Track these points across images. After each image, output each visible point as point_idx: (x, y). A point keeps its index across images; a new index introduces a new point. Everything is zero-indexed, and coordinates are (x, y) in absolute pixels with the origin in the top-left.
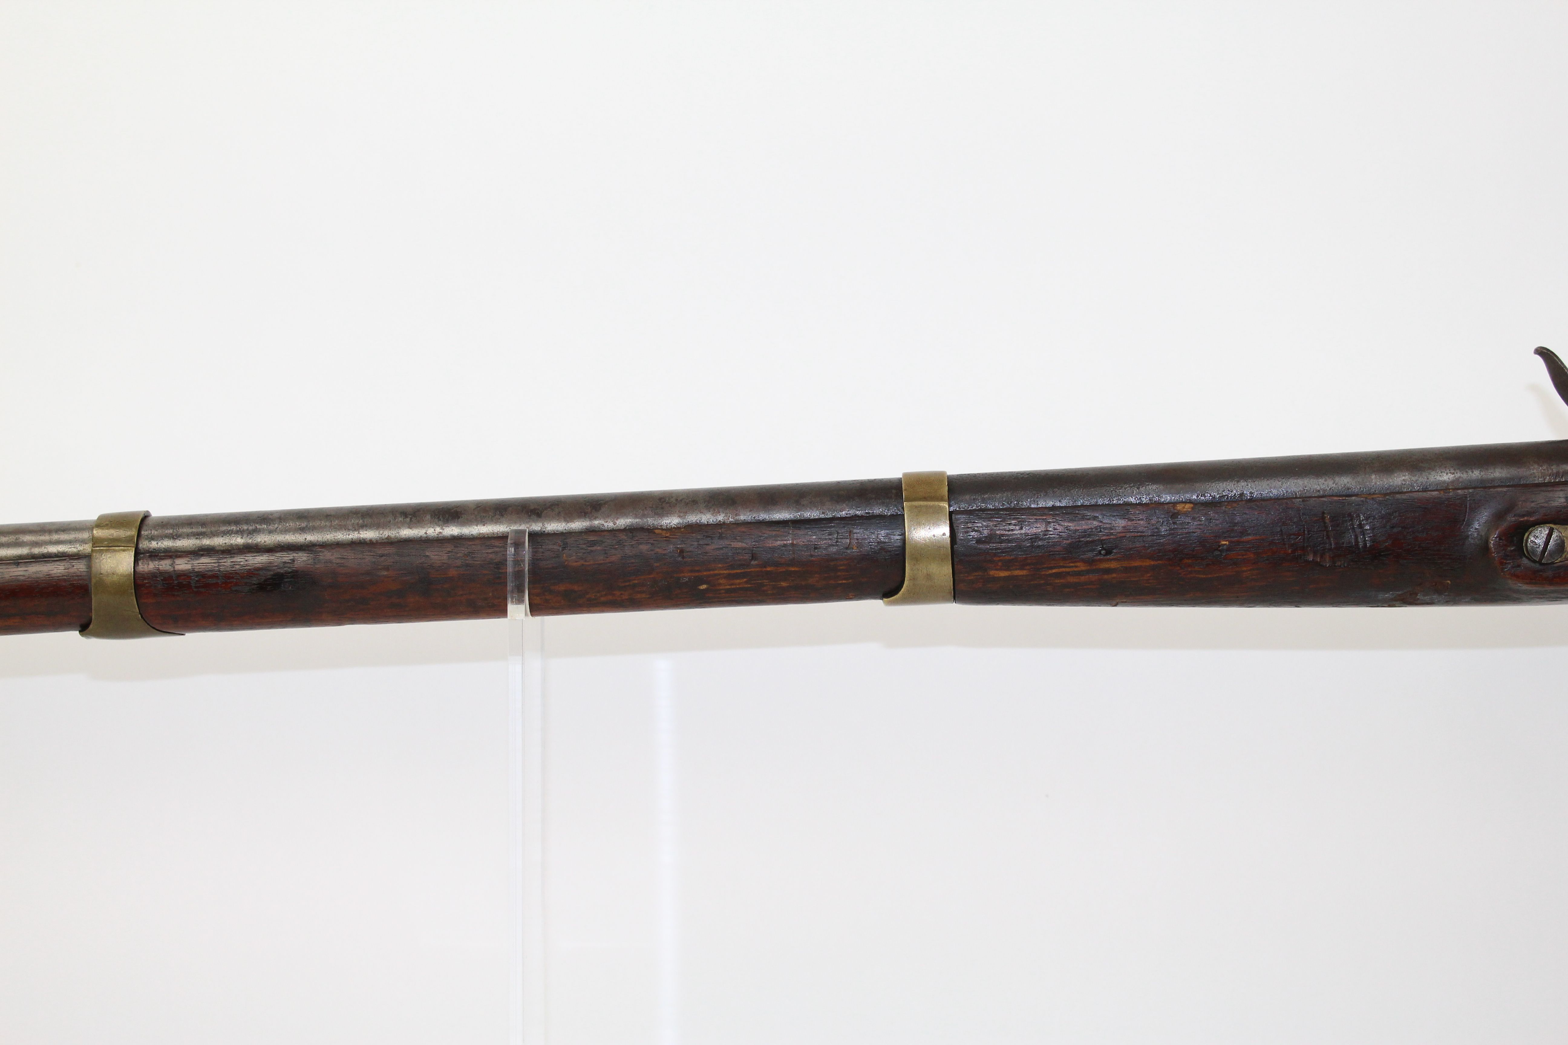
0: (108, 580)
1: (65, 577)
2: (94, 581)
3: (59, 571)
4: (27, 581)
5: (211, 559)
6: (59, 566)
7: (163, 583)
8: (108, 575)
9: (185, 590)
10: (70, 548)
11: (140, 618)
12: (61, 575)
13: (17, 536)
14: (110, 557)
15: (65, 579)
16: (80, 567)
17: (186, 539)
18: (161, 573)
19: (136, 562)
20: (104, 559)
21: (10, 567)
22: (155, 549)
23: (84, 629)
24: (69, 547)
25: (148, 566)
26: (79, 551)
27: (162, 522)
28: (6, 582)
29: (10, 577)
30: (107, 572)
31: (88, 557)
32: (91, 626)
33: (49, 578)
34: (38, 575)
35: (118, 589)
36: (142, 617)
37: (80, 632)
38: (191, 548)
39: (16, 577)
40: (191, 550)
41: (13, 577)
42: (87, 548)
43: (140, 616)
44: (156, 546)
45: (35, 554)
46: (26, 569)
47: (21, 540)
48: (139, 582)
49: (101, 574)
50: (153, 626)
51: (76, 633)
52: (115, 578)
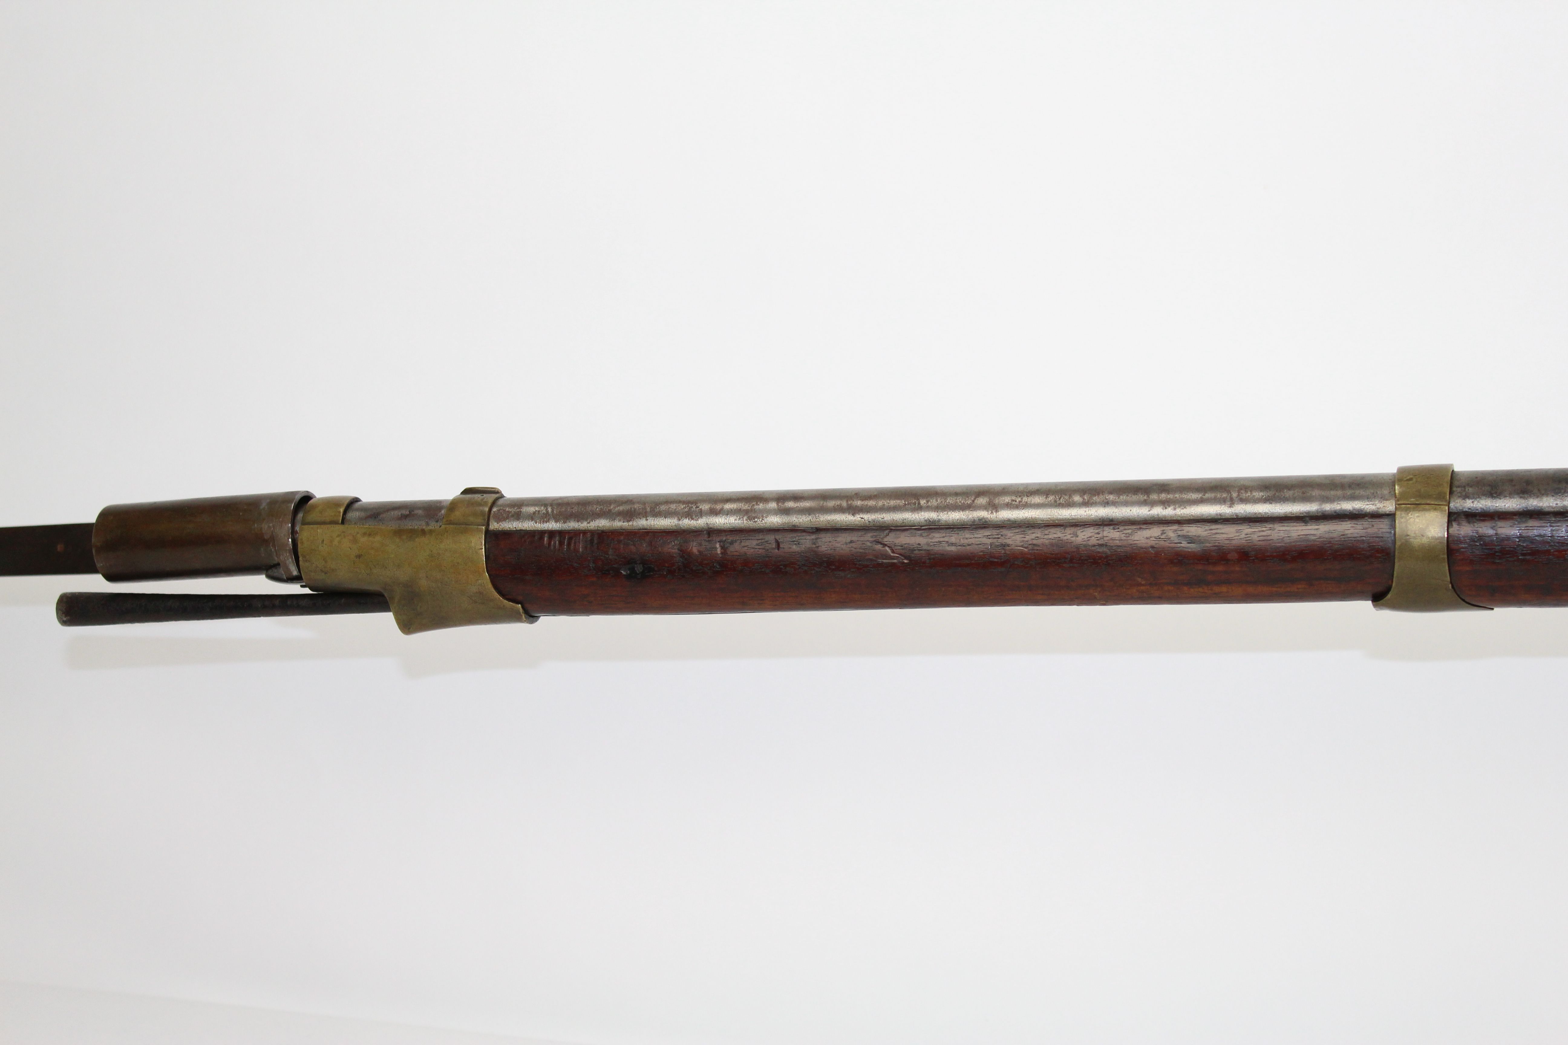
0: (1416, 542)
1: (1364, 538)
2: (1398, 544)
3: (1356, 531)
4: (1318, 541)
5: (1541, 522)
6: (1356, 525)
7: (1483, 549)
8: (1415, 538)
9: (1508, 557)
10: (1368, 505)
11: (1451, 588)
12: (1359, 535)
13: (1303, 490)
14: (1418, 516)
15: (1363, 540)
16: (1382, 526)
17: (1508, 498)
18: (1481, 537)
19: (1450, 524)
20: (1411, 518)
21: (1298, 524)
22: (1470, 509)
23: (1378, 598)
24: (1365, 504)
25: (1465, 530)
26: (1378, 508)
27: (1477, 478)
28: (1294, 542)
29: (1299, 536)
30: (1415, 533)
31: (1391, 516)
32: (1389, 596)
33: (1344, 538)
34: (1331, 535)
35: (1427, 553)
36: (1453, 587)
37: (1373, 601)
38: (1514, 508)
39: (1304, 536)
40: (1514, 510)
41: (1301, 537)
42: (1389, 506)
43: (1450, 585)
44: (1472, 505)
45: (1325, 511)
46: (1317, 527)
47: (1309, 494)
48: (1453, 546)
49: (1408, 535)
50: (1463, 598)
51: (1369, 603)
52: (1425, 540)
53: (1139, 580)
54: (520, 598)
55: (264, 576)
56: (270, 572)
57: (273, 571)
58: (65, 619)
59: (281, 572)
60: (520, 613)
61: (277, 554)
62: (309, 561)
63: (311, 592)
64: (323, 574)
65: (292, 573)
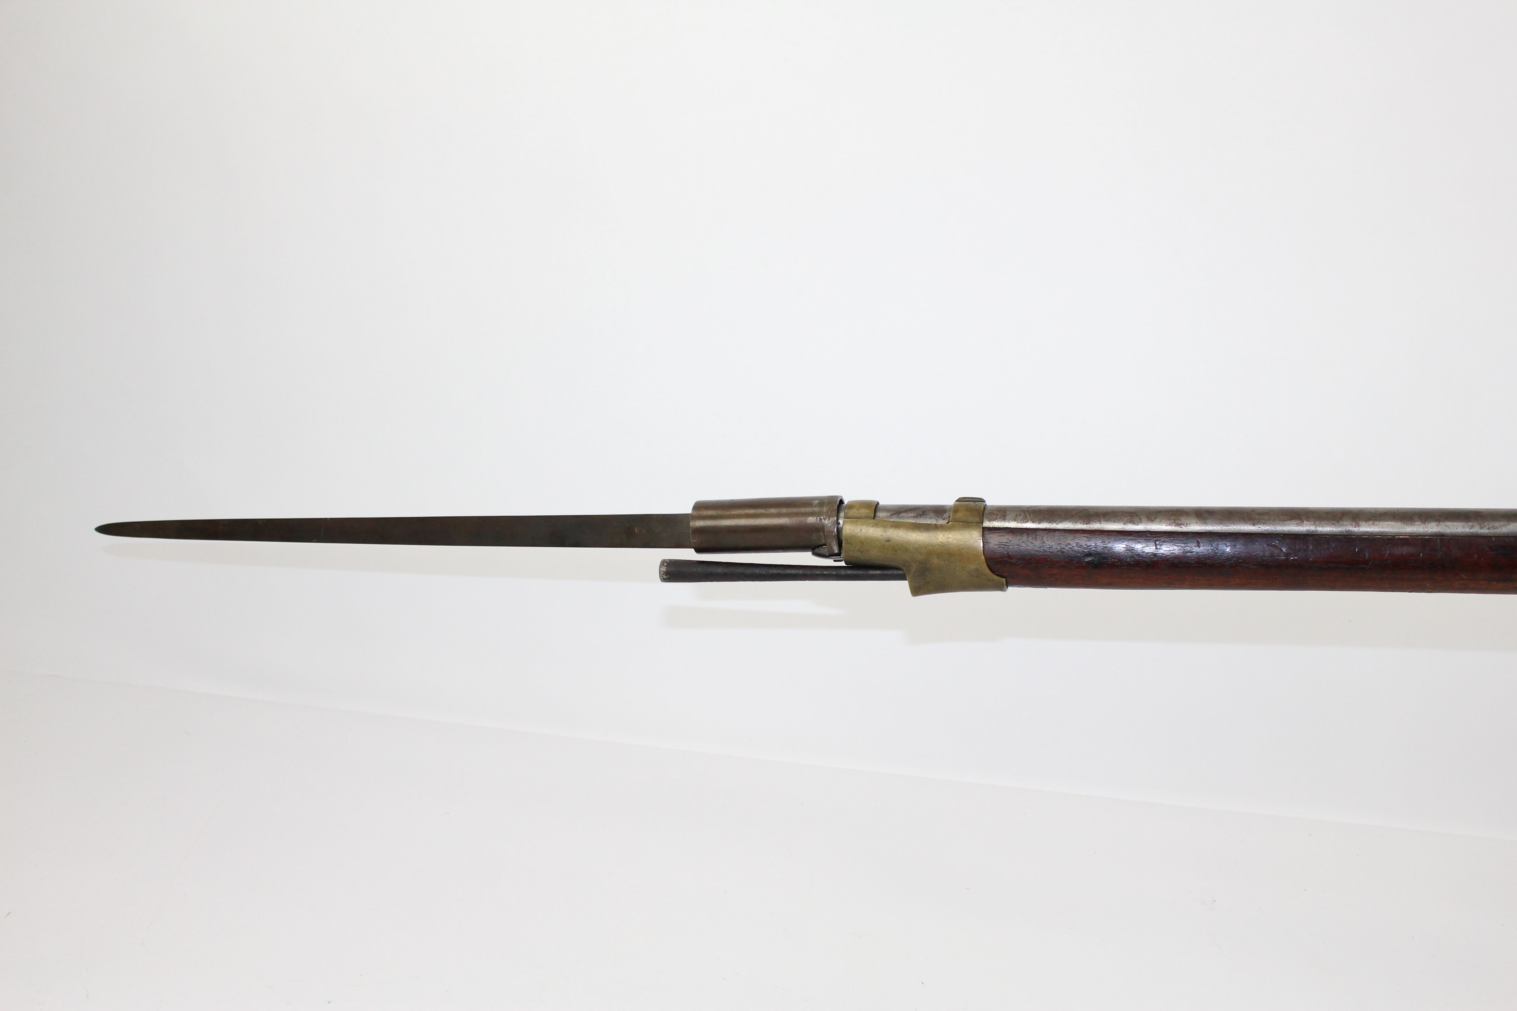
53: (1463, 576)
54: (1005, 574)
55: (811, 553)
56: (817, 550)
57: (815, 549)
58: (665, 577)
59: (824, 550)
60: (1003, 584)
61: (825, 538)
62: (850, 544)
63: (846, 565)
64: (859, 553)
65: (834, 551)
